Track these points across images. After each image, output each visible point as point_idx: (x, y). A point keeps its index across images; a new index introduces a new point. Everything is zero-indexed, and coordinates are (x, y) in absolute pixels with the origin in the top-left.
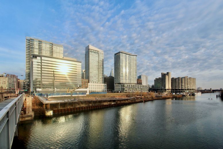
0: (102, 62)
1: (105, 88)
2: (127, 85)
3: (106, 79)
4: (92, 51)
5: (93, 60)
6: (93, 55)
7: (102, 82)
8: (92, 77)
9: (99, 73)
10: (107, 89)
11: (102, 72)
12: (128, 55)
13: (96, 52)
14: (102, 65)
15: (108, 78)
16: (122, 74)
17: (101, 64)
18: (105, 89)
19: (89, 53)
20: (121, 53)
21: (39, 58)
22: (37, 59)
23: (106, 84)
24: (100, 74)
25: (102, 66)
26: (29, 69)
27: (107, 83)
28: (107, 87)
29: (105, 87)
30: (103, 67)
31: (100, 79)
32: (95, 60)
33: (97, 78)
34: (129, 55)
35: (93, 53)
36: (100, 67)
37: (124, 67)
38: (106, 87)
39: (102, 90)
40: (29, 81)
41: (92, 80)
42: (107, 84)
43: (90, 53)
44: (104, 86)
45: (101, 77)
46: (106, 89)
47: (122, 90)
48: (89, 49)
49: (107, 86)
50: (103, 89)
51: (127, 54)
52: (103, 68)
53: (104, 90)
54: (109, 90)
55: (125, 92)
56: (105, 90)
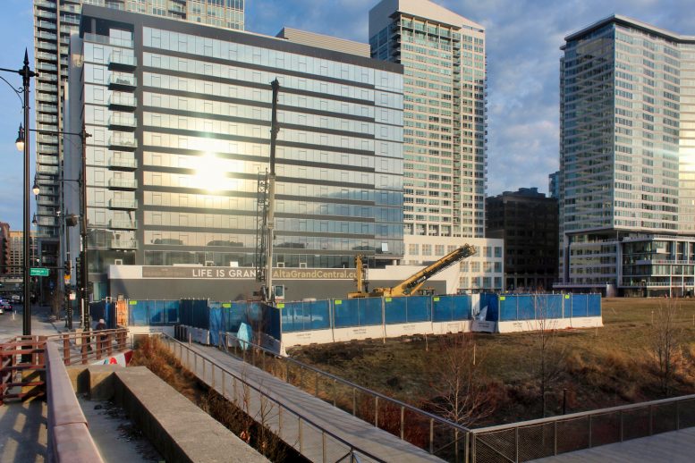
0: (474, 100)
1: (497, 266)
2: (671, 243)
3: (502, 204)
4: (417, 25)
5: (423, 84)
6: (423, 51)
7: (474, 226)
8: (415, 196)
9: (457, 170)
10: (508, 271)
11: (473, 162)
12: (662, 42)
13: (442, 31)
14: (474, 115)
15: (510, 204)
16: (625, 168)
17: (467, 110)
18: (493, 275)
19: (399, 37)
20: (618, 30)
21: (118, 37)
22: (112, 41)
23: (500, 243)
24: (463, 177)
25: (473, 123)
26: (52, 150)
27: (510, 233)
28: (506, 260)
29: (494, 260)
30: (479, 128)
31: (463, 209)
32: (431, 86)
33: (446, 203)
34: (669, 39)
35: (419, 42)
36: (462, 130)
37: (639, 123)
38: (501, 260)
39: (476, 281)
40: (52, 223)
41: (415, 213)
42: (507, 243)
43: (405, 38)
44: (488, 251)
45: (467, 193)
46: (502, 275)
47: (625, 280)
48: (396, 16)
49: (508, 251)
50: (481, 274)
51: (654, 34)
52: (481, 139)
53: (487, 280)
54: (516, 277)
55: (655, 293)
56: (497, 280)
